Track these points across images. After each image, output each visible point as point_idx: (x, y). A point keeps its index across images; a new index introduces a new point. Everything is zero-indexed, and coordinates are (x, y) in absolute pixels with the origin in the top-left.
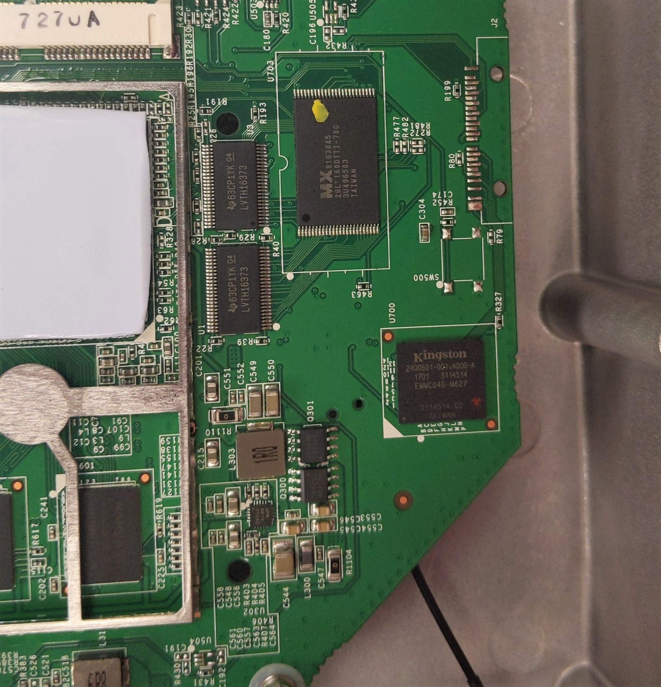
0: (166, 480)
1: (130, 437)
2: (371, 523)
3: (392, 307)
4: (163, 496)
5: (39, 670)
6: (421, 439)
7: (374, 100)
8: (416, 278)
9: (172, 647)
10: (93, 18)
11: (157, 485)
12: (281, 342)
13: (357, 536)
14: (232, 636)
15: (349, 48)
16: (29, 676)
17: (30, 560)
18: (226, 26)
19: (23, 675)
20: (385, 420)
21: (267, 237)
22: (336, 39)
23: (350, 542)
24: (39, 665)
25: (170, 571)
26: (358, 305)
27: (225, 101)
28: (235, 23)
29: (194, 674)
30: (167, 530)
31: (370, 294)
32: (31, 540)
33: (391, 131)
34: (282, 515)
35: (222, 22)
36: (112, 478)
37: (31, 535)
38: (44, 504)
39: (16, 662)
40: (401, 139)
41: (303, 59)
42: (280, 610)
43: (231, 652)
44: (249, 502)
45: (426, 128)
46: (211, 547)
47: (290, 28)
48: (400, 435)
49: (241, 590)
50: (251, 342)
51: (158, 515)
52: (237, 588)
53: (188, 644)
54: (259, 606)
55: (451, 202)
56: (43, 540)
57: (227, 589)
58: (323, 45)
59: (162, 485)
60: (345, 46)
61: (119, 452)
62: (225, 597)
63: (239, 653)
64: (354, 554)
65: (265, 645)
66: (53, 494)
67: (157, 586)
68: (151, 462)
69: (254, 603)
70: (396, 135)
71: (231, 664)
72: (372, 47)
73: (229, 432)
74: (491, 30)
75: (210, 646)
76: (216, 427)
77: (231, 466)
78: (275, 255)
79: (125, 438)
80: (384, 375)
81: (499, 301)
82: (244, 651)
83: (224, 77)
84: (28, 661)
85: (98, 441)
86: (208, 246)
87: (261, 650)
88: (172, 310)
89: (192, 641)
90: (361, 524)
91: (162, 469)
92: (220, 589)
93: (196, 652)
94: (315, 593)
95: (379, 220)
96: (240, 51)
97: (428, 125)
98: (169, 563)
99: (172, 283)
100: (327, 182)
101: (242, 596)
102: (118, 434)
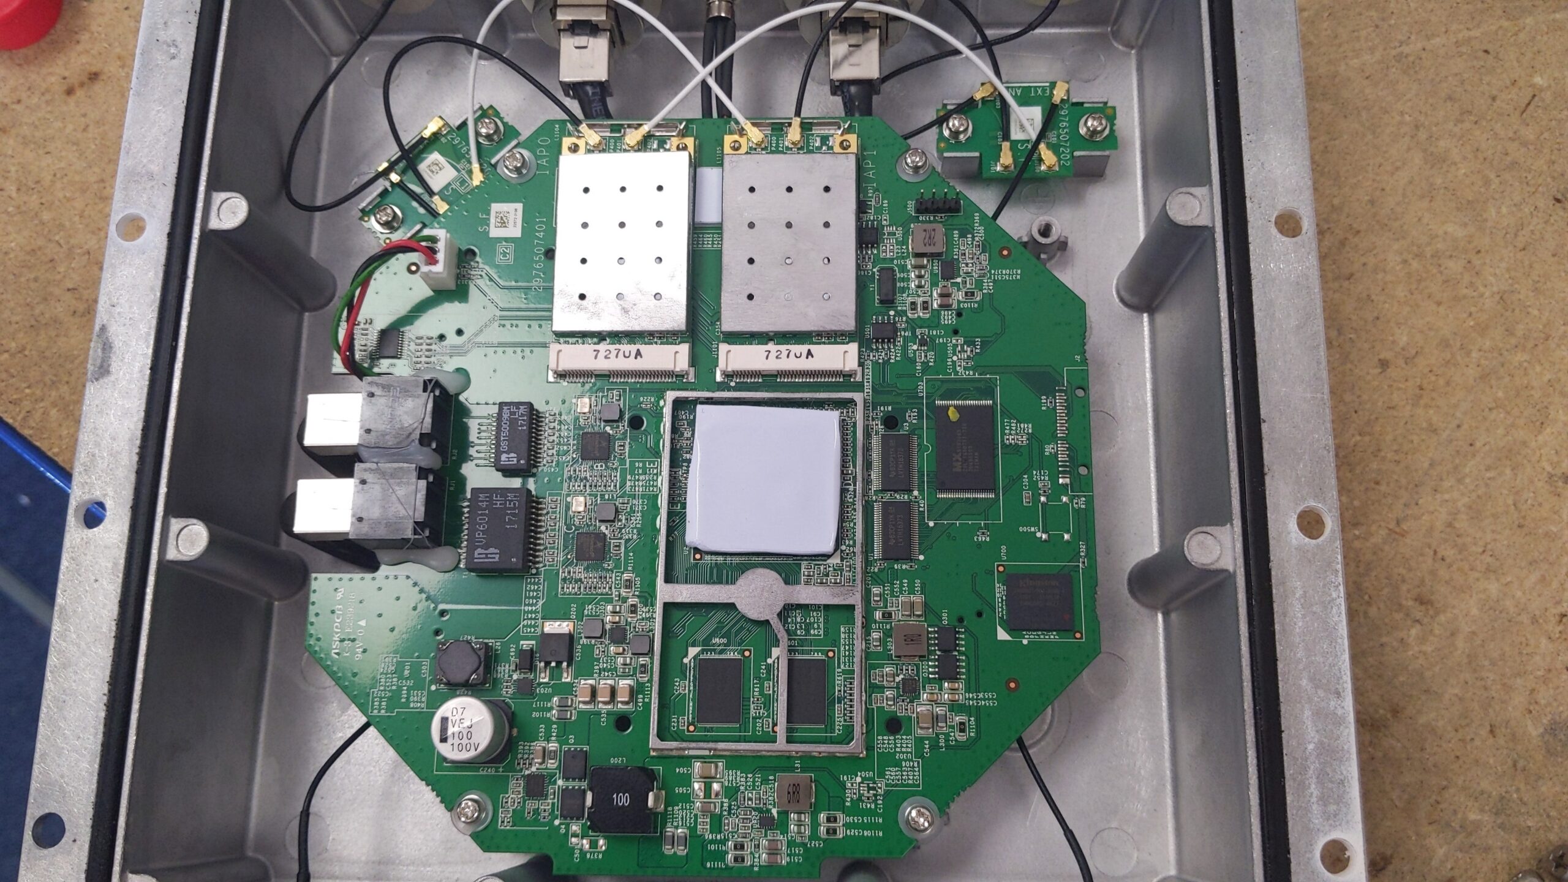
0: (845, 656)
1: (822, 626)
2: (989, 699)
3: (1004, 548)
4: (842, 667)
5: (754, 785)
6: (1025, 642)
7: (991, 409)
8: (1021, 529)
9: (845, 777)
10: (809, 353)
11: (839, 659)
12: (925, 566)
13: (978, 708)
14: (887, 773)
15: (974, 374)
16: (746, 789)
17: (752, 706)
18: (892, 361)
19: (742, 788)
20: (999, 628)
21: (916, 498)
22: (965, 368)
23: (973, 711)
24: (754, 782)
25: (845, 721)
26: (979, 545)
27: (890, 408)
28: (898, 359)
29: (860, 799)
30: (845, 691)
31: (988, 539)
32: (754, 691)
33: (1003, 429)
34: (924, 689)
35: (890, 358)
36: (809, 652)
37: (754, 687)
38: (764, 667)
39: (738, 778)
40: (1010, 434)
41: (943, 381)
42: (922, 757)
43: (887, 785)
44: (901, 676)
45: (1029, 428)
46: (874, 706)
47: (935, 362)
48: (1010, 639)
49: (895, 740)
50: (904, 567)
51: (839, 680)
52: (892, 738)
53: (856, 776)
54: (907, 753)
55: (1047, 478)
56: (761, 693)
57: (885, 738)
58: (956, 373)
59: (842, 660)
60: (971, 373)
61: (814, 635)
62: (883, 744)
63: (893, 786)
64: (976, 720)
65: (910, 782)
66: (770, 661)
67: (837, 731)
68: (835, 643)
69: (904, 750)
70: (1007, 431)
71: (887, 793)
72: (991, 374)
73: (888, 627)
74: (1076, 363)
75: (872, 779)
76: (879, 623)
77: (890, 650)
78: (921, 509)
79: (819, 626)
80: (998, 595)
81: (1083, 548)
82: (896, 785)
83: (889, 392)
84: (746, 778)
85: (801, 627)
86: (876, 501)
87: (908, 785)
88: (851, 542)
89: (859, 774)
90: (981, 699)
91: (842, 649)
92: (879, 738)
93: (862, 782)
94: (948, 747)
95: (993, 489)
96: (899, 376)
97: (1030, 426)
98: (845, 715)
99: (852, 525)
100: (957, 460)
101: (895, 744)
102: (814, 622)
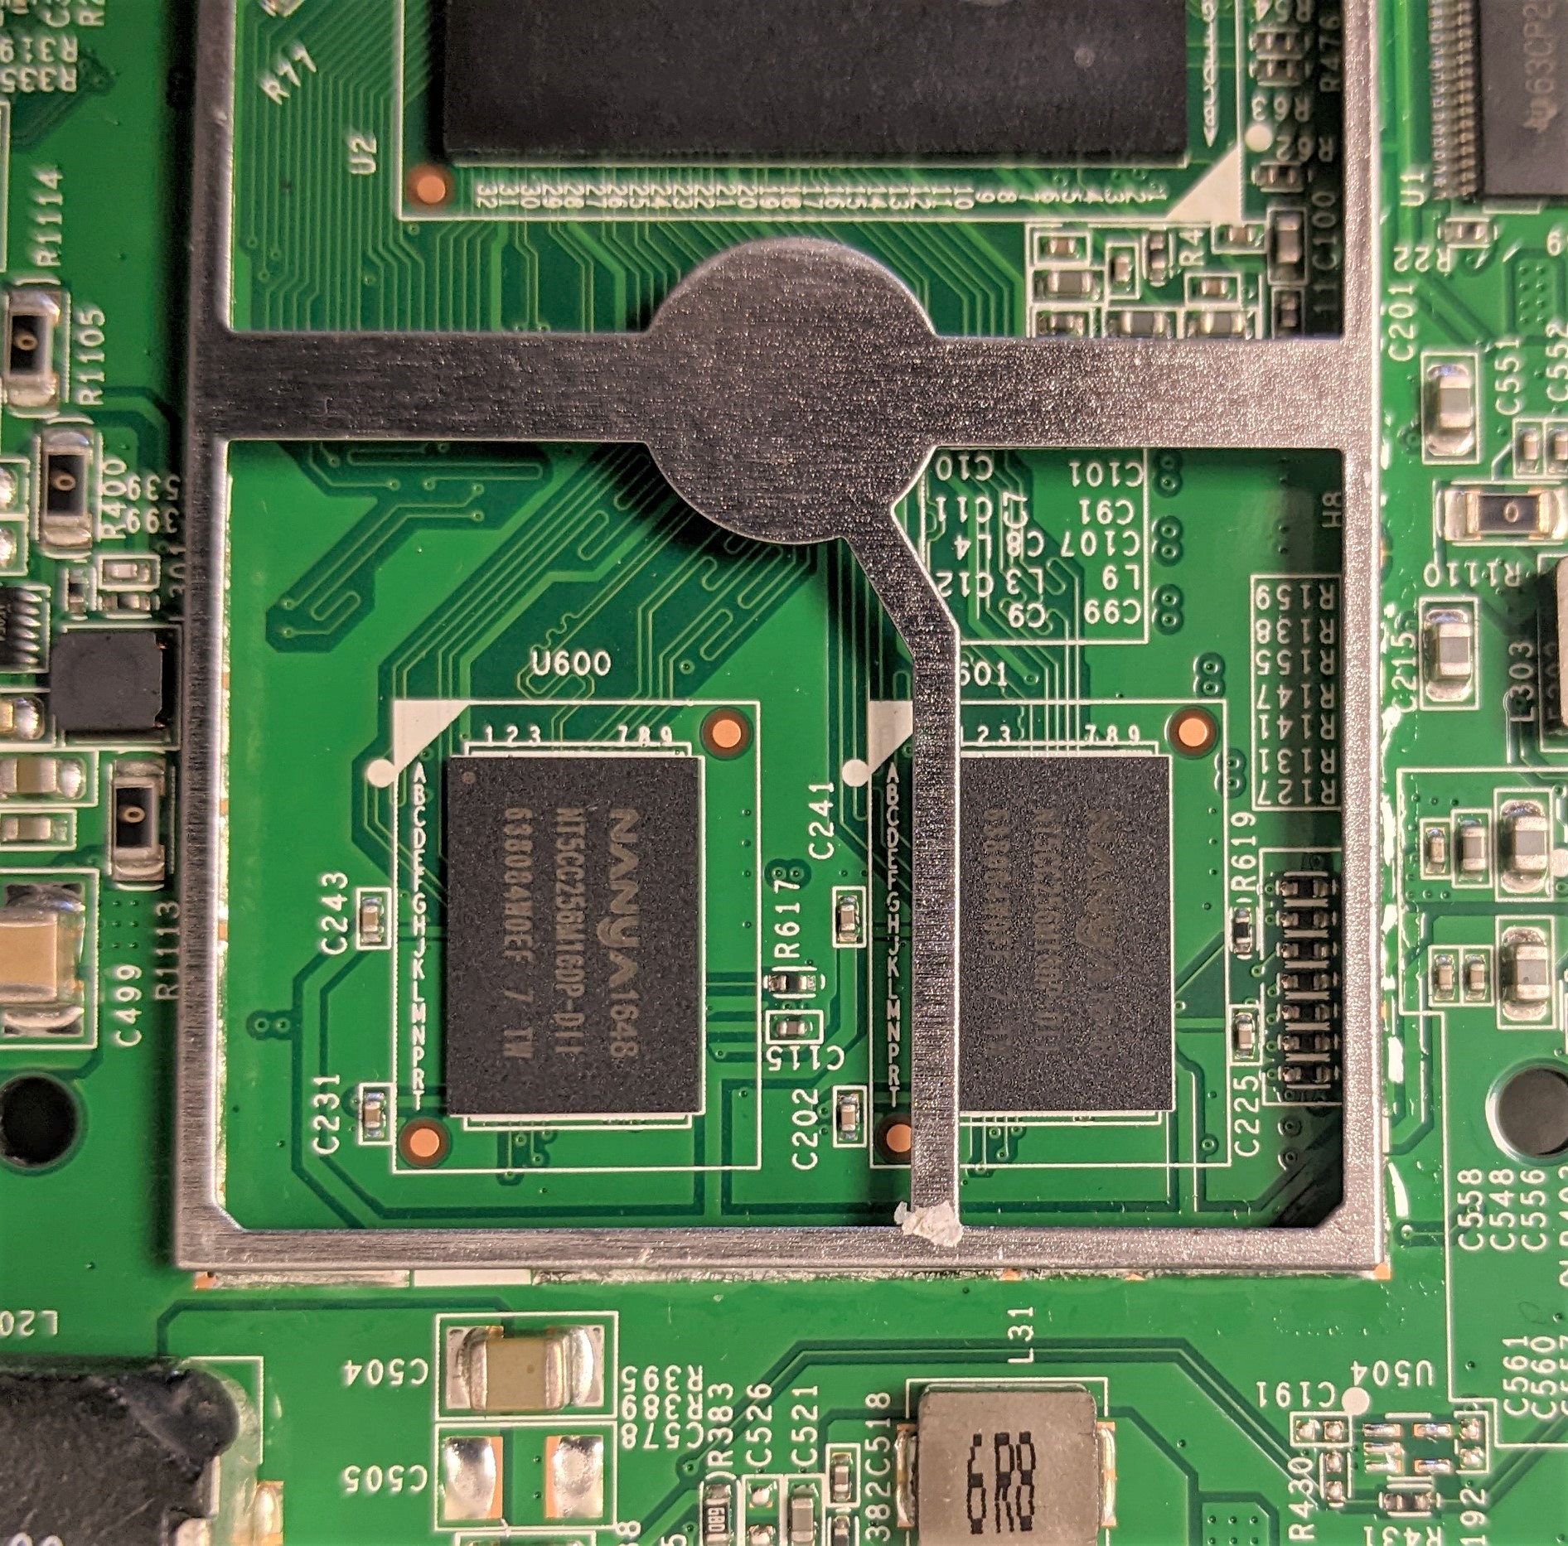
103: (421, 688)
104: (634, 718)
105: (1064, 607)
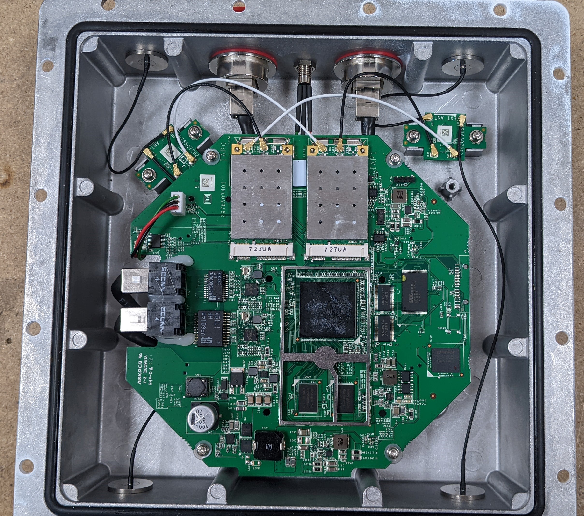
103: (296, 379)
104: (313, 381)
105: (346, 372)
